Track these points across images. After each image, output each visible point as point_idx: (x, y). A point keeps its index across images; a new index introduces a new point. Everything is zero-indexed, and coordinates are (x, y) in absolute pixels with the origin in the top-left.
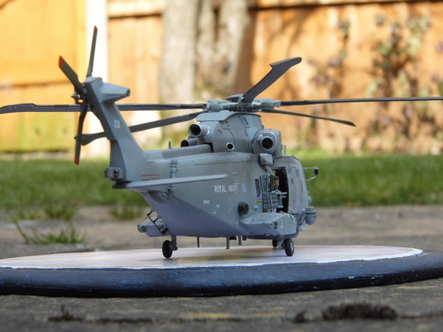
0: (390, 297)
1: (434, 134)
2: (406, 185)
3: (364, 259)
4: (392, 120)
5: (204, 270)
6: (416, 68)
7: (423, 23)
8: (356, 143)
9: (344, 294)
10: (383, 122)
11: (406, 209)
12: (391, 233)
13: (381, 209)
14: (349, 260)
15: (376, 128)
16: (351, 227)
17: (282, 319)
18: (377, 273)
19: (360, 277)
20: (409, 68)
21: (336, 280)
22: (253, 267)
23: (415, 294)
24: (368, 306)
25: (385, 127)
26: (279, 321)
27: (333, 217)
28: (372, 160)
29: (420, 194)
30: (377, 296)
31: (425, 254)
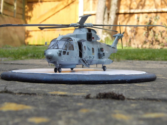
1: (159, 44)
2: (150, 56)
3: (125, 74)
4: (149, 41)
5: (71, 75)
6: (155, 29)
7: (157, 17)
8: (140, 46)
11: (150, 61)
12: (144, 67)
13: (143, 61)
14: (120, 74)
15: (145, 42)
16: (134, 65)
18: (128, 79)
19: (122, 80)
20: (154, 28)
21: (114, 81)
22: (88, 75)
25: (147, 42)
27: (130, 62)
28: (143, 50)
29: (153, 58)
30: (125, 88)
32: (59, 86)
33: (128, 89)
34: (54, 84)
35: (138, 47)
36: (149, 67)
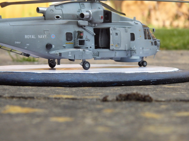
0: (156, 90)
3: (149, 72)
4: (183, 14)
8: (168, 24)
9: (135, 88)
10: (180, 14)
12: (175, 62)
14: (141, 72)
15: (177, 17)
17: (97, 99)
18: (154, 79)
19: (145, 80)
21: (133, 81)
22: (94, 74)
23: (169, 90)
24: (138, 95)
25: (180, 17)
26: (95, 100)
30: (150, 90)
31: (180, 71)
32: (56, 89)
33: (154, 92)
34: (47, 87)
35: (164, 26)
36: (183, 62)
